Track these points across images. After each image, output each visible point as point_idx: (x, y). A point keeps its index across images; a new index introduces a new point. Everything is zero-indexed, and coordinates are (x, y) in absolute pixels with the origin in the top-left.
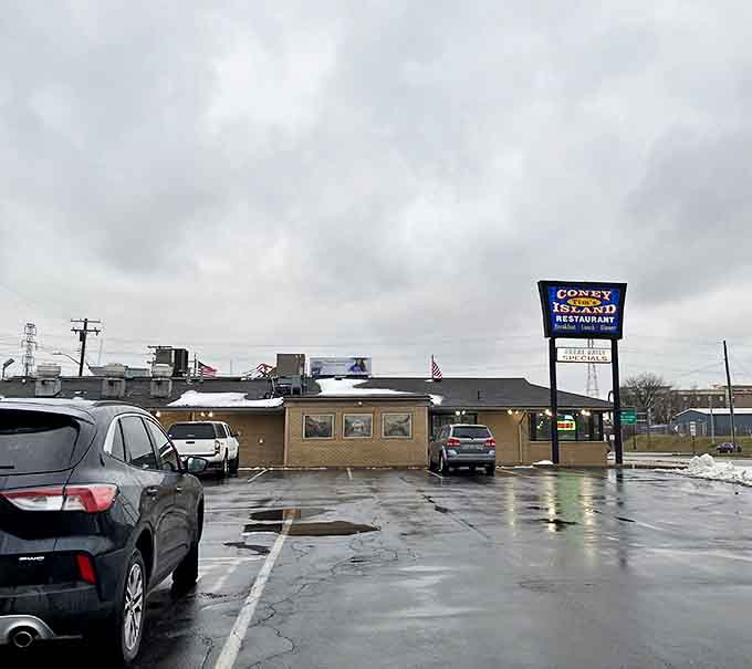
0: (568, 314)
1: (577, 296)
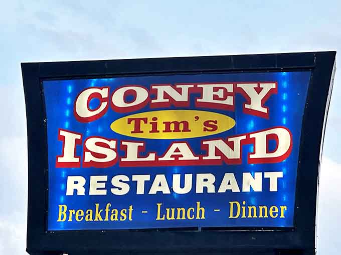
0: (111, 169)
1: (147, 106)
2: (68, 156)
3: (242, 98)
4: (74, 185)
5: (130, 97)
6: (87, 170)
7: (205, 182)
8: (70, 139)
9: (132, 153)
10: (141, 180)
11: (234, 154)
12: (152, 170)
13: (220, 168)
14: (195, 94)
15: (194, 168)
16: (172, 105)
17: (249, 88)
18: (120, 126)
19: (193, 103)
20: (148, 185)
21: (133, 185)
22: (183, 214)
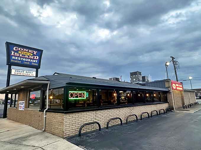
2: (13, 54)
3: (33, 52)
4: (13, 57)
5: (21, 49)
6: (15, 56)
7: (29, 60)
8: (13, 52)
9: (21, 55)
10: (22, 58)
11: (33, 58)
12: (23, 58)
13: (31, 59)
14: (28, 51)
15: (28, 59)
16: (26, 51)
17: (34, 52)
18: (19, 52)
19: (28, 52)
20: (23, 59)
21: (21, 59)
22: (27, 63)
